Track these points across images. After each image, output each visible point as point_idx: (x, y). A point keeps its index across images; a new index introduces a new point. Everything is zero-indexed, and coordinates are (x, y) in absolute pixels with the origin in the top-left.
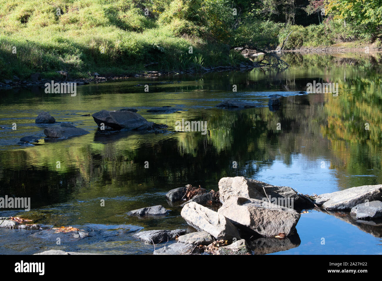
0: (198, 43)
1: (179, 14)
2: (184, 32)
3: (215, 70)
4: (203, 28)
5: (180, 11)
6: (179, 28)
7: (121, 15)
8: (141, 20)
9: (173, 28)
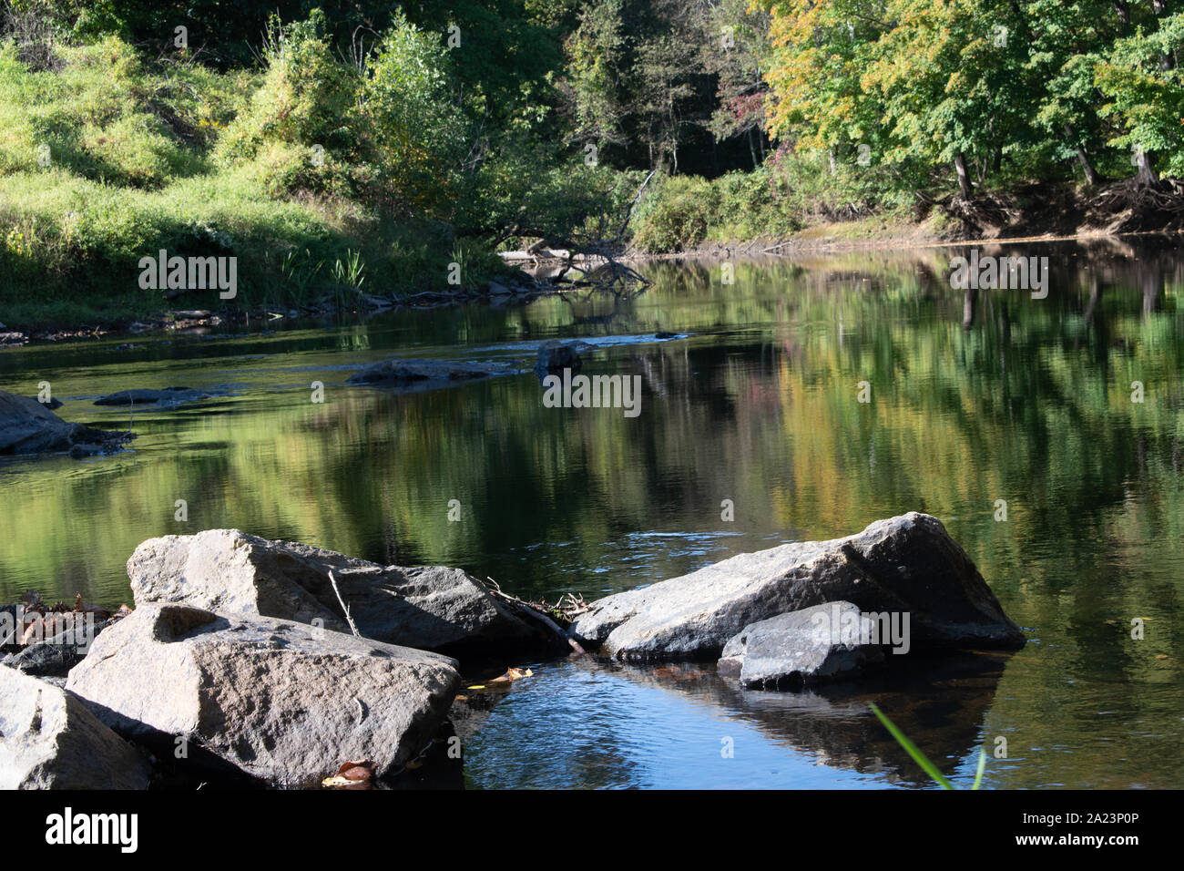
0: (349, 220)
1: (282, 129)
2: (302, 183)
3: (407, 303)
4: (362, 170)
5: (285, 116)
6: (283, 171)
7: (90, 137)
8: (158, 152)
9: (263, 175)
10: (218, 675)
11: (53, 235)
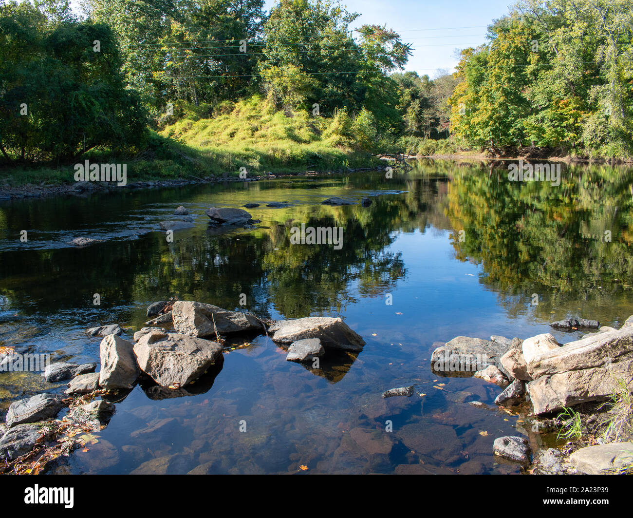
0: (348, 152)
1: (336, 131)
2: (339, 144)
3: (359, 171)
4: (352, 141)
5: (337, 129)
6: (335, 141)
7: (296, 132)
8: (310, 136)
9: (331, 141)
10: (153, 357)
11: (284, 154)
